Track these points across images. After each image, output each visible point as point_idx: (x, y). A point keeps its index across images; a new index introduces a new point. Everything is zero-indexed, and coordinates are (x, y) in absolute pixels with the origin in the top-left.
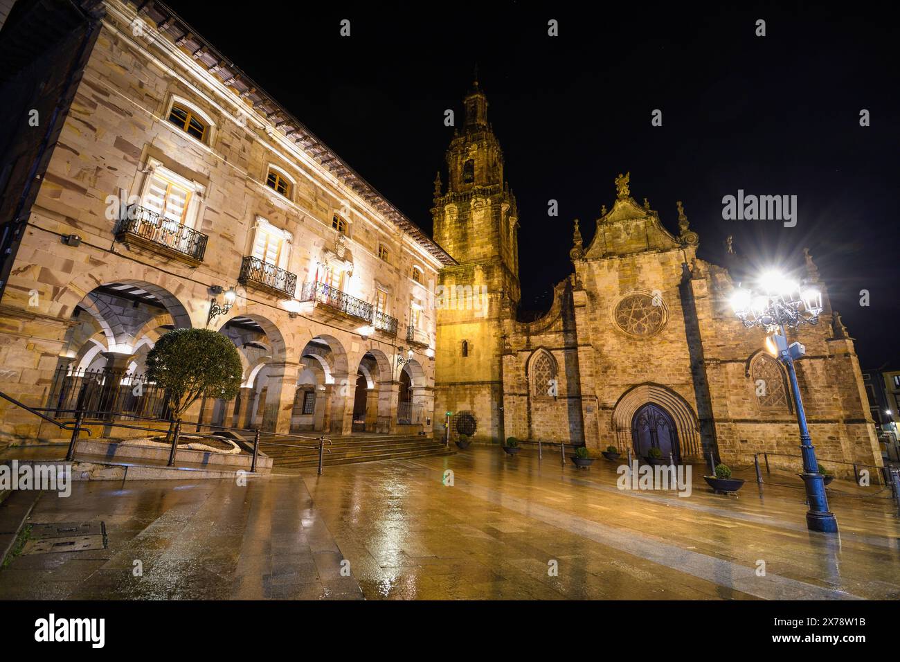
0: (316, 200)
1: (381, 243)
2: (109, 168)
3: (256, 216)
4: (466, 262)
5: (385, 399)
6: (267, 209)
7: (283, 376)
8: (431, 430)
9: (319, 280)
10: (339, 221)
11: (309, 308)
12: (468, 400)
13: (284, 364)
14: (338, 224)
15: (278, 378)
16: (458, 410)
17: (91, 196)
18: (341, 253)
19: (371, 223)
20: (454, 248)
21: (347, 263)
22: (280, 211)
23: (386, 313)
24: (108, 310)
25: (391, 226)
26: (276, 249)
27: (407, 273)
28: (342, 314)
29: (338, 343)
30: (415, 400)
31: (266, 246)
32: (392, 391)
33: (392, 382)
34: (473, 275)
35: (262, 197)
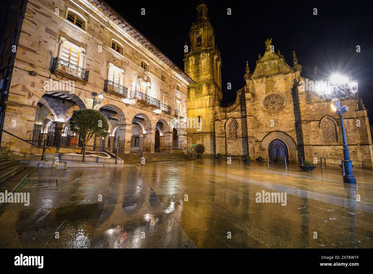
0: (133, 55)
1: (162, 74)
2: (44, 41)
3: (108, 62)
4: (199, 83)
5: (167, 139)
6: (112, 59)
7: (125, 130)
8: (186, 151)
9: (137, 90)
10: (144, 64)
11: (133, 102)
12: (201, 140)
13: (125, 125)
14: (143, 66)
15: (124, 131)
16: (197, 144)
17: (38, 54)
18: (146, 78)
19: (158, 65)
20: (194, 76)
21: (148, 83)
22: (118, 60)
23: (166, 104)
24: (52, 104)
25: (166, 67)
26: (118, 77)
27: (174, 87)
28: (147, 104)
29: (147, 116)
30: (179, 140)
31: (114, 76)
32: (170, 136)
33: (170, 133)
34: (202, 88)
35: (110, 54)
